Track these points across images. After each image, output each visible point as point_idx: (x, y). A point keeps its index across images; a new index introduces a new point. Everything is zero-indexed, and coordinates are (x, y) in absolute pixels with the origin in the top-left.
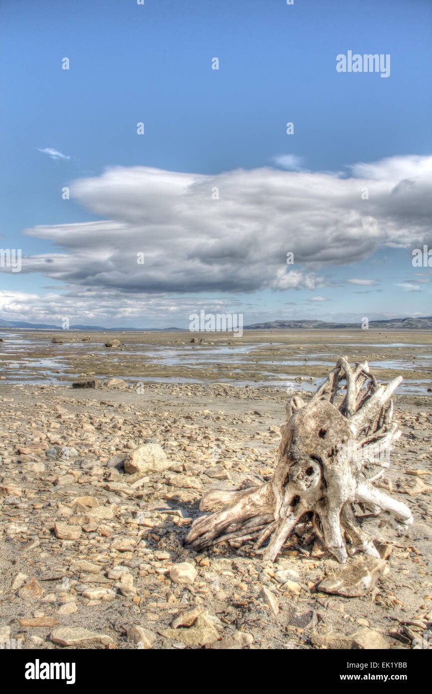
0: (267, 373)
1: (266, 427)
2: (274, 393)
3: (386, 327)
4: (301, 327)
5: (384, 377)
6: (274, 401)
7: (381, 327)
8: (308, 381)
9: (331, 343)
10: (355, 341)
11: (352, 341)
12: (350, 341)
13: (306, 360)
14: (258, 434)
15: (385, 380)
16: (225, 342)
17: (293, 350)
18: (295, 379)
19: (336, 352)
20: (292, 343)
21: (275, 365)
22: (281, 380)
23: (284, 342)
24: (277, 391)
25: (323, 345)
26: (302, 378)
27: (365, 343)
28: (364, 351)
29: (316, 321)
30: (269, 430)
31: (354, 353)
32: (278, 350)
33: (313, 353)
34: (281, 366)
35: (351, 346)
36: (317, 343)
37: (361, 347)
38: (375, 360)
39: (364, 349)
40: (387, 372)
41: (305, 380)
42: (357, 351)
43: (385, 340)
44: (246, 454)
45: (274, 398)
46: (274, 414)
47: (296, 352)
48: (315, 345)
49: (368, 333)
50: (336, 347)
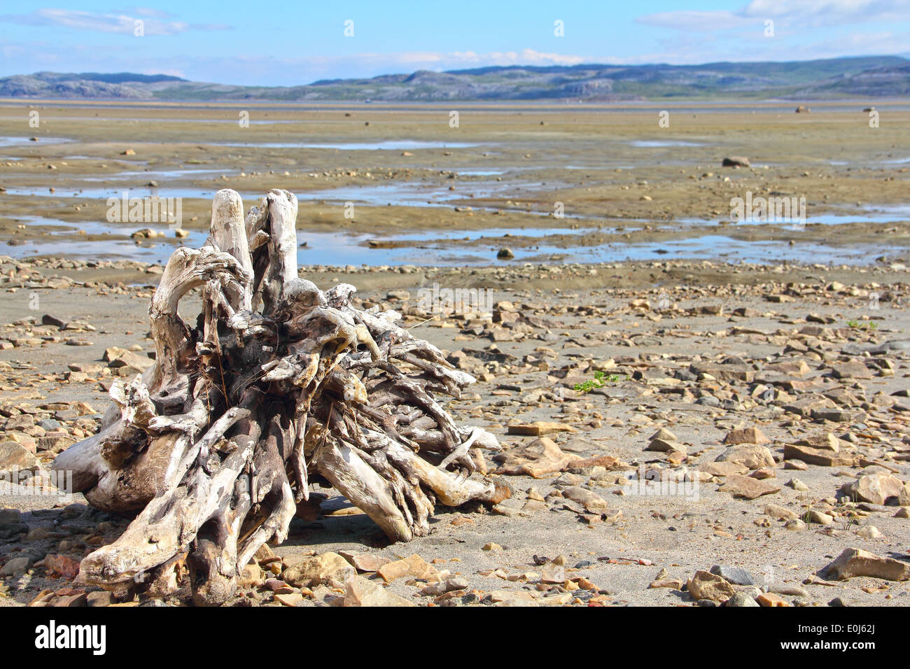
1: (92, 353)
2: (81, 273)
3: (363, 98)
4: (116, 95)
5: (378, 226)
6: (90, 292)
7: (347, 98)
8: (169, 241)
9: (214, 141)
10: (282, 134)
11: (275, 134)
12: (268, 134)
13: (151, 185)
14: (76, 370)
15: (385, 235)
17: (108, 157)
18: (133, 236)
19: (234, 165)
20: (100, 139)
21: (63, 200)
22: (90, 238)
23: (75, 137)
24: (90, 265)
25: (193, 145)
26: (153, 233)
27: (312, 141)
28: (312, 162)
29: (161, 78)
30: (105, 359)
31: (285, 168)
32: (60, 156)
33: (169, 167)
34: (83, 202)
35: (274, 149)
36: (174, 139)
37: (302, 151)
38: (348, 185)
39: (313, 154)
40: (386, 215)
41: (160, 239)
42: (292, 162)
43: (365, 132)
44: (64, 418)
45: (91, 284)
46: (102, 323)
47: (116, 165)
48: (170, 146)
49: (314, 115)
50: (231, 151)
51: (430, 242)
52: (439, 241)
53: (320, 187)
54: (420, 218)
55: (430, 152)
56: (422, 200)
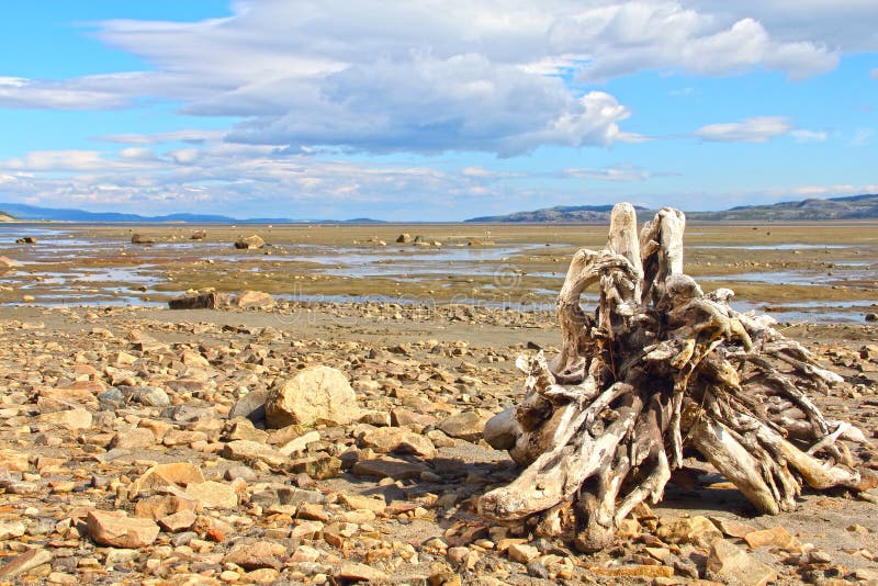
0: (543, 291)
3: (767, 218)
5: (773, 297)
7: (756, 218)
10: (708, 241)
15: (778, 303)
16: (462, 241)
23: (571, 243)
28: (727, 257)
31: (709, 260)
32: (562, 254)
38: (752, 271)
39: (728, 252)
40: (779, 291)
42: (713, 257)
43: (768, 239)
49: (731, 229)
51: (812, 308)
52: (821, 308)
53: (731, 272)
54: (804, 292)
55: (816, 251)
56: (807, 281)
